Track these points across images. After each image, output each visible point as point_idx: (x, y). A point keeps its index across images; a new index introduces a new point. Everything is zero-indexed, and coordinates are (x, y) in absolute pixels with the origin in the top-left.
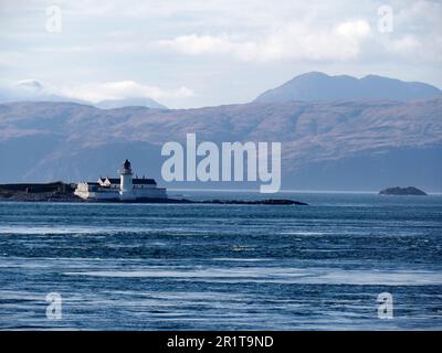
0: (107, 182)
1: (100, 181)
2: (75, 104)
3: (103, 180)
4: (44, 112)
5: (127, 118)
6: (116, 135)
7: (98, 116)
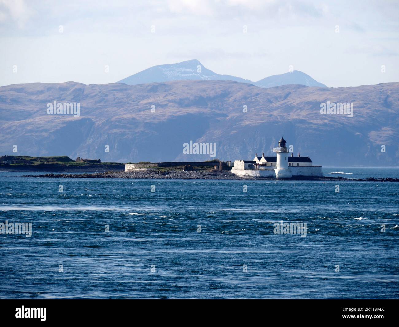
0: (263, 160)
1: (256, 160)
2: (235, 82)
3: (260, 158)
4: (204, 91)
5: (287, 96)
6: (275, 113)
7: (257, 94)
